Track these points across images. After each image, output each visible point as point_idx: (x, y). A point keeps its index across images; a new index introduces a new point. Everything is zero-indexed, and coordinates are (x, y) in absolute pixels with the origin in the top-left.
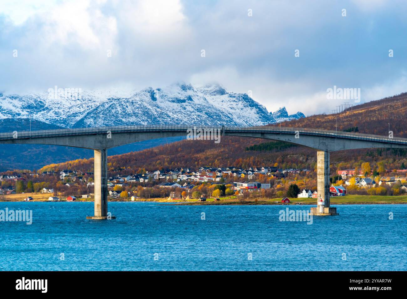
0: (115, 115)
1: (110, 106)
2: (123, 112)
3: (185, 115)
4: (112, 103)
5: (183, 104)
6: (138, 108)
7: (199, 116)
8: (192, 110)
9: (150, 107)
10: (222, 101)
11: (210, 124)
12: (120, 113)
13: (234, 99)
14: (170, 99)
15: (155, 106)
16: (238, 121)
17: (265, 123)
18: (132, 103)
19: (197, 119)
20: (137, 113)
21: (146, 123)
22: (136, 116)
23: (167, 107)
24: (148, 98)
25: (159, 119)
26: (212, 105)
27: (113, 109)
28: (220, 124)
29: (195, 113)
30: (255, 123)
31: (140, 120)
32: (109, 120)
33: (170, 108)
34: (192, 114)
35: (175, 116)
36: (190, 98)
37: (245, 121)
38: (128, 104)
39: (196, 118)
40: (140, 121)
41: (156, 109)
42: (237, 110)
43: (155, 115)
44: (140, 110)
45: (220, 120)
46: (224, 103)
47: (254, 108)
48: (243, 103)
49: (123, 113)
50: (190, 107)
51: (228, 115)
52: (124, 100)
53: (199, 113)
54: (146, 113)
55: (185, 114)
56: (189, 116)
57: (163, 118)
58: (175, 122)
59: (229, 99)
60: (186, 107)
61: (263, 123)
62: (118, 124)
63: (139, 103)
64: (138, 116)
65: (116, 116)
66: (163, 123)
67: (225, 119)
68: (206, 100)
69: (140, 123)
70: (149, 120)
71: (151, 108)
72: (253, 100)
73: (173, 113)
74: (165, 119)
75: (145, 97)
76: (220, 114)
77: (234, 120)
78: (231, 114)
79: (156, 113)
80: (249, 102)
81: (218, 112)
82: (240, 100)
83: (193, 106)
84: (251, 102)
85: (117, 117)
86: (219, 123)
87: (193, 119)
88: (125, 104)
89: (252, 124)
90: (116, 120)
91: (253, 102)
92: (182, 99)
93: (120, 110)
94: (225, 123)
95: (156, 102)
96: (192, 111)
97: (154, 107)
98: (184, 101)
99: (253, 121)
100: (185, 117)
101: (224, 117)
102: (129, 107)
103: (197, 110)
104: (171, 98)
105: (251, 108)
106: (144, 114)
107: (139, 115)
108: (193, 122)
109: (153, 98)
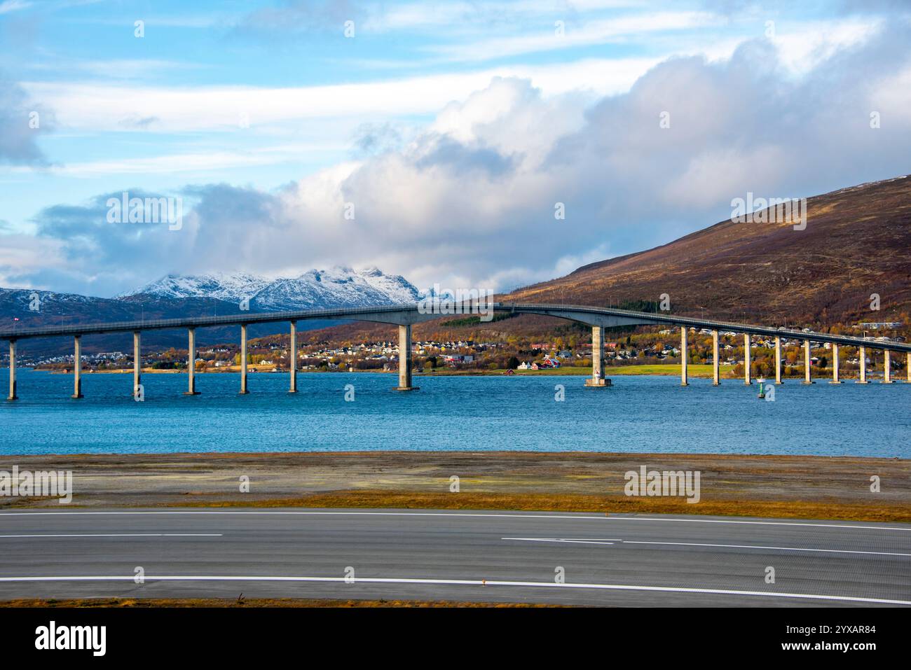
0: (284, 294)
1: (280, 286)
2: (292, 291)
4: (281, 283)
5: (345, 284)
6: (305, 288)
7: (359, 295)
8: (353, 290)
9: (315, 287)
10: (379, 282)
11: (370, 303)
12: (288, 292)
13: (390, 280)
15: (320, 286)
16: (393, 300)
18: (300, 283)
20: (304, 293)
22: (304, 295)
23: (330, 287)
24: (313, 279)
25: (324, 298)
26: (371, 286)
27: (282, 288)
28: (379, 303)
29: (356, 292)
31: (307, 299)
32: (278, 298)
33: (334, 288)
34: (353, 293)
35: (338, 295)
36: (351, 280)
37: (400, 300)
38: (296, 284)
39: (357, 297)
41: (321, 289)
42: (393, 290)
43: (321, 294)
44: (307, 289)
45: (378, 299)
46: (380, 284)
47: (408, 288)
48: (398, 284)
50: (351, 287)
51: (385, 294)
52: (292, 281)
53: (359, 293)
54: (312, 292)
55: (347, 293)
56: (351, 295)
57: (327, 297)
59: (385, 280)
60: (347, 287)
62: (287, 302)
63: (306, 283)
67: (382, 298)
68: (365, 281)
69: (307, 301)
72: (407, 281)
73: (336, 292)
74: (330, 298)
75: (311, 278)
76: (378, 293)
77: (390, 298)
78: (388, 294)
80: (403, 283)
81: (376, 292)
82: (395, 281)
83: (353, 286)
84: (406, 283)
85: (286, 296)
86: (378, 301)
87: (354, 298)
88: (293, 284)
90: (285, 299)
92: (343, 280)
93: (289, 289)
94: (384, 302)
95: (321, 282)
97: (319, 288)
98: (345, 282)
99: (406, 300)
100: (347, 296)
101: (381, 296)
102: (297, 287)
103: (358, 290)
104: (334, 279)
105: (405, 288)
106: (310, 294)
107: (306, 294)
108: (354, 300)
109: (318, 279)
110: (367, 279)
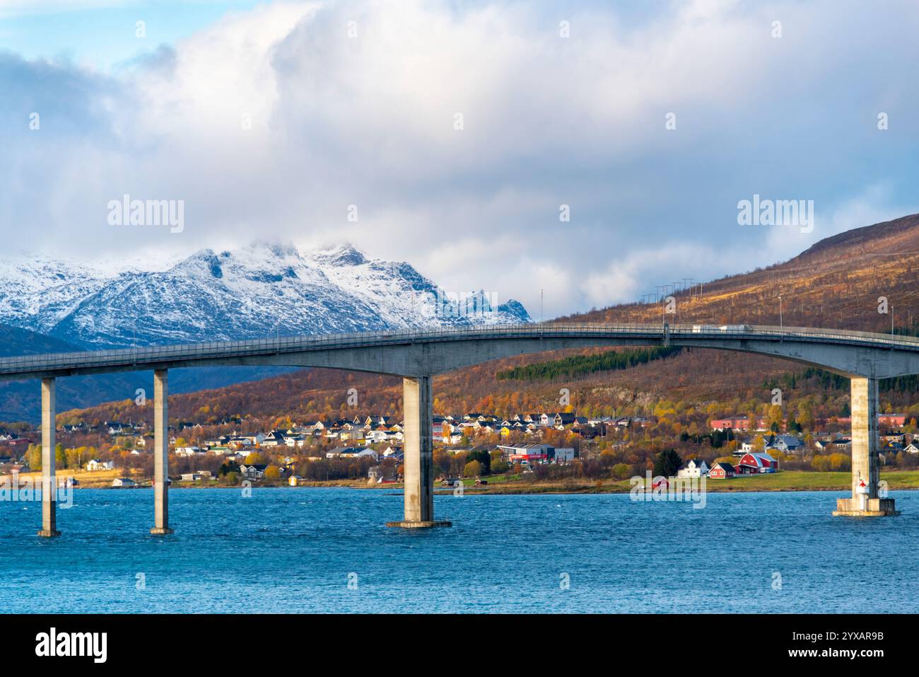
0: (138, 306)
1: (129, 289)
2: (155, 301)
3: (284, 307)
4: (132, 282)
5: (277, 283)
6: (185, 293)
7: (311, 308)
8: (295, 296)
9: (209, 291)
10: (357, 279)
11: (334, 326)
12: (148, 303)
13: (382, 273)
14: (251, 275)
15: (220, 288)
16: (390, 319)
17: (447, 322)
18: (174, 282)
19: (308, 316)
20: (185, 303)
21: (203, 323)
22: (183, 310)
23: (243, 290)
24: (204, 272)
25: (229, 315)
26: (337, 287)
27: (134, 294)
28: (356, 326)
29: (302, 302)
30: (425, 323)
31: (190, 317)
32: (125, 317)
33: (251, 293)
34: (297, 304)
35: (262, 308)
36: (291, 273)
37: (406, 318)
38: (165, 285)
39: (307, 313)
40: (191, 321)
41: (222, 295)
42: (388, 297)
43: (222, 306)
44: (190, 296)
45: (354, 316)
46: (360, 282)
47: (424, 291)
48: (401, 281)
49: (154, 303)
50: (292, 290)
51: (371, 306)
52: (157, 276)
53: (310, 303)
54: (203, 303)
55: (282, 304)
56: (292, 309)
57: (237, 312)
58: (262, 322)
59: (371, 274)
60: (283, 290)
61: (443, 322)
62: (146, 325)
63: (188, 282)
64: (186, 309)
65: (141, 309)
66: (238, 324)
67: (364, 315)
68: (323, 275)
69: (191, 323)
70: (209, 317)
71: (212, 293)
72: (420, 276)
73: (258, 303)
74: (243, 316)
75: (199, 269)
76: (354, 304)
77: (382, 316)
78: (376, 305)
79: (223, 304)
80: (413, 279)
81: (349, 300)
82: (393, 276)
83: (297, 288)
84: (418, 279)
85: (142, 311)
86: (354, 323)
87: (299, 315)
88: (158, 284)
89: (418, 325)
90: (141, 318)
91: (420, 279)
92: (274, 274)
93: (149, 296)
94: (367, 324)
95: (222, 279)
96: (295, 298)
97: (219, 292)
98: (278, 278)
99: (420, 320)
100: (283, 310)
101: (361, 311)
102: (167, 291)
103: (307, 296)
104: (252, 273)
105: (416, 291)
106: (198, 306)
107: (188, 308)
108: (299, 321)
109: (216, 271)
110: (329, 271)
